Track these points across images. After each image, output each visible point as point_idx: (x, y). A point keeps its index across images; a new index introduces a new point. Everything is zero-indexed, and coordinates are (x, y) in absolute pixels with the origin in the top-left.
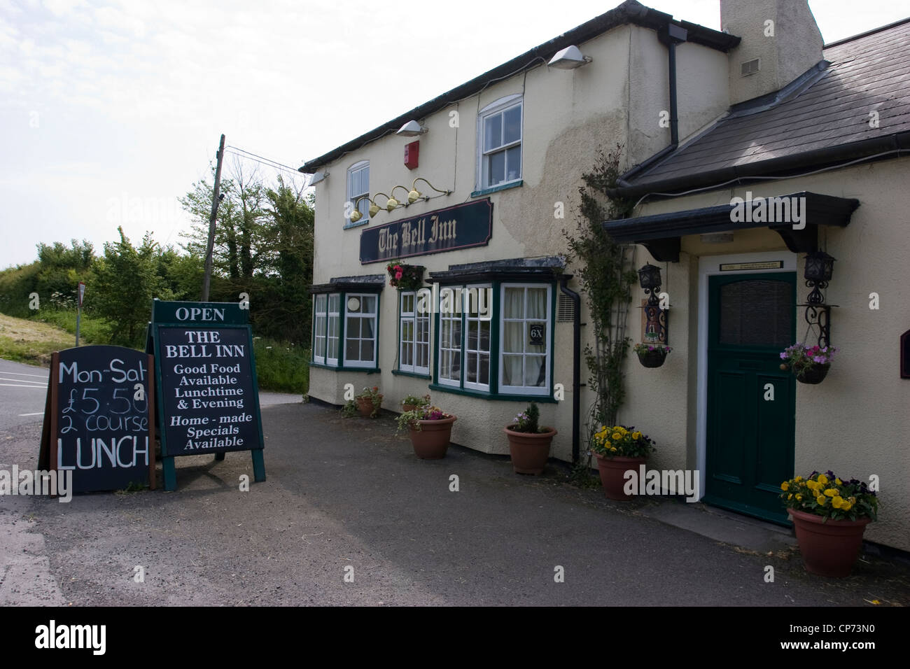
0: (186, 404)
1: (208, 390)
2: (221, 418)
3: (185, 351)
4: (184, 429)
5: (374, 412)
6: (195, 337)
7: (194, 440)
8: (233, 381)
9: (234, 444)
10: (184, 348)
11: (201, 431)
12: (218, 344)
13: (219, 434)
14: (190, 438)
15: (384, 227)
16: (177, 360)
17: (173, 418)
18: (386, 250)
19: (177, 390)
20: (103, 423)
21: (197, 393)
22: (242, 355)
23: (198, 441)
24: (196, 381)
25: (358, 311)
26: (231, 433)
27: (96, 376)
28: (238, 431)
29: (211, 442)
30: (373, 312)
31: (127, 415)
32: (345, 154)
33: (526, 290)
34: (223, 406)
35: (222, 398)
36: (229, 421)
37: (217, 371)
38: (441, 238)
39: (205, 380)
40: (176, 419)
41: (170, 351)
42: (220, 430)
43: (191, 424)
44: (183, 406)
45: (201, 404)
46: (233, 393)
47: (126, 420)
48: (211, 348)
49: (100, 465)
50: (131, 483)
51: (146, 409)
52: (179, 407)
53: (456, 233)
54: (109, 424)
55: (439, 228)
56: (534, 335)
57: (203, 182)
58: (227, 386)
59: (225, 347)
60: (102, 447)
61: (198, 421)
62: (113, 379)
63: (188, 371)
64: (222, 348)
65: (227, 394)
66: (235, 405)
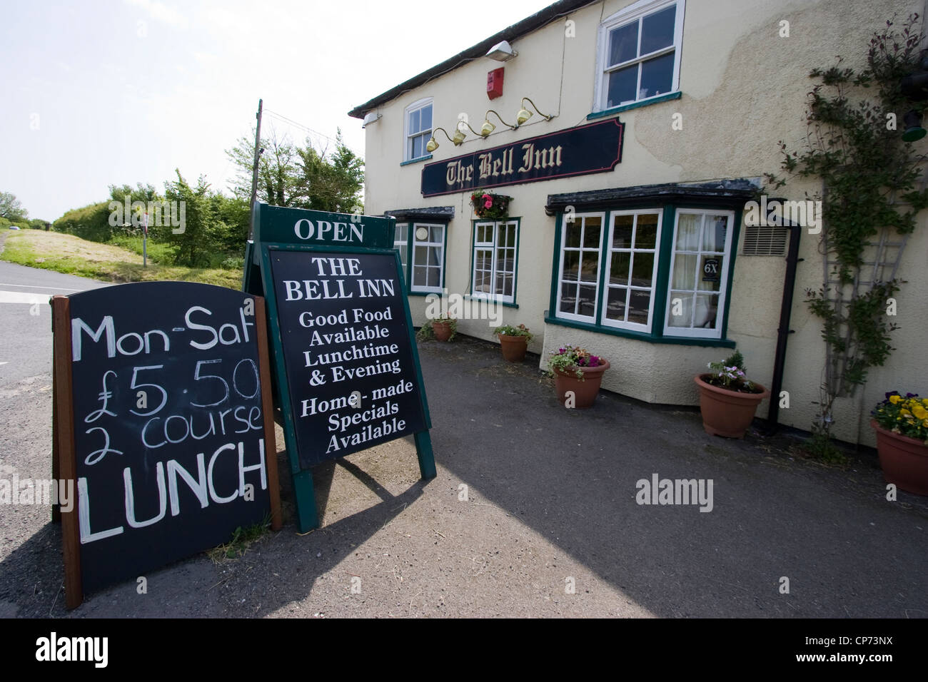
0: (322, 376)
1: (352, 350)
2: (374, 392)
3: (314, 289)
4: (322, 418)
5: (452, 336)
6: (327, 267)
7: (339, 434)
8: (384, 333)
9: (395, 430)
10: (312, 285)
11: (349, 418)
12: (360, 278)
13: (374, 417)
14: (333, 433)
15: (453, 160)
16: (303, 305)
17: (305, 403)
18: (456, 182)
19: (307, 354)
20: (177, 429)
21: (337, 356)
22: (392, 293)
23: (344, 434)
24: (334, 338)
25: (426, 240)
26: (389, 413)
27: (156, 341)
28: (397, 409)
29: (364, 434)
30: (440, 242)
31: (222, 408)
32: (403, 93)
33: (703, 218)
34: (374, 373)
35: (371, 361)
36: (385, 396)
37: (362, 319)
38: (537, 166)
39: (347, 334)
40: (309, 404)
41: (292, 290)
42: (373, 411)
43: (333, 408)
44: (317, 380)
45: (344, 373)
46: (385, 352)
47: (222, 416)
48: (351, 284)
49: (176, 511)
50: (239, 529)
51: (257, 391)
52: (312, 383)
53: (561, 160)
54: (190, 429)
55: (534, 157)
56: (708, 270)
57: (245, 139)
58: (378, 342)
59: (369, 282)
60: (178, 475)
61: (342, 401)
62: (193, 344)
63: (321, 321)
64: (365, 284)
65: (378, 354)
66: (390, 370)
